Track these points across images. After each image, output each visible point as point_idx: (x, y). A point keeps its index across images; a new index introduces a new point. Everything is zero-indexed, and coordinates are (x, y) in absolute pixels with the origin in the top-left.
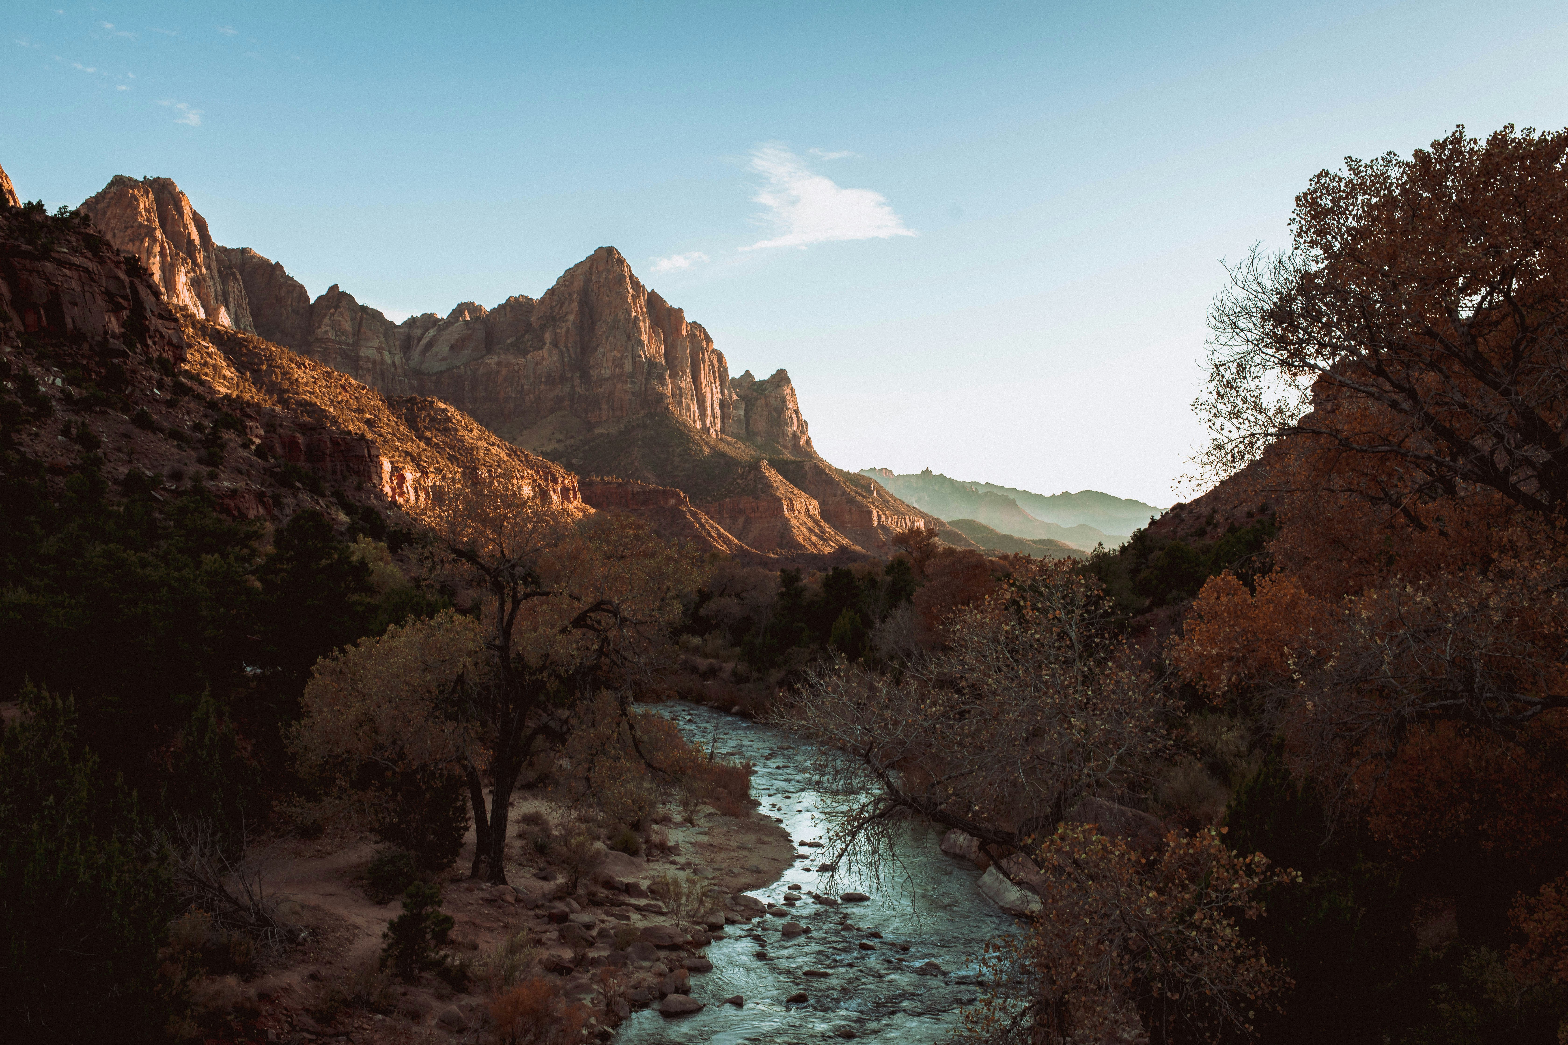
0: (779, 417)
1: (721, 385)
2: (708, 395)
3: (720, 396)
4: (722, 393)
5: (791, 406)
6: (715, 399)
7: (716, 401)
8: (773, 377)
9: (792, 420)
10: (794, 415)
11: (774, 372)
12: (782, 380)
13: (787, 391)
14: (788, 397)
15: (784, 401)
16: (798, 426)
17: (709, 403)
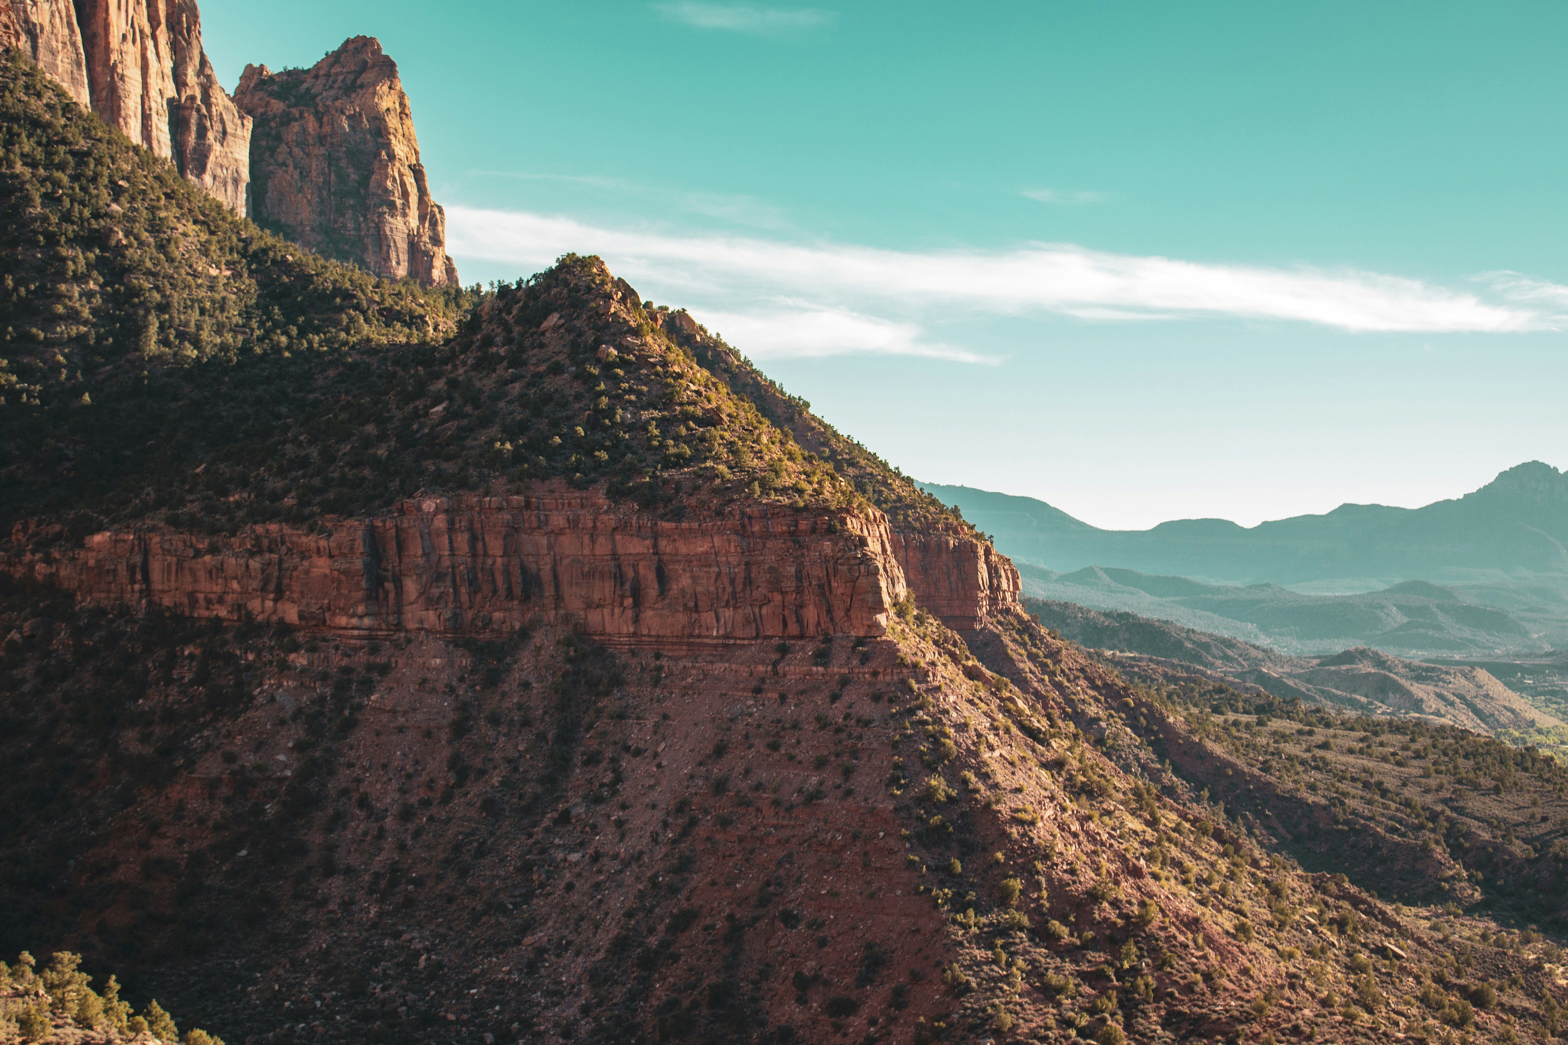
0: (365, 181)
1: (175, 47)
2: (133, 73)
3: (171, 91)
4: (180, 82)
5: (400, 149)
6: (154, 93)
7: (158, 105)
8: (334, 58)
9: (405, 195)
10: (410, 180)
11: (335, 46)
12: (364, 67)
13: (387, 101)
14: (392, 122)
15: (380, 132)
16: (422, 218)
17: (132, 104)
